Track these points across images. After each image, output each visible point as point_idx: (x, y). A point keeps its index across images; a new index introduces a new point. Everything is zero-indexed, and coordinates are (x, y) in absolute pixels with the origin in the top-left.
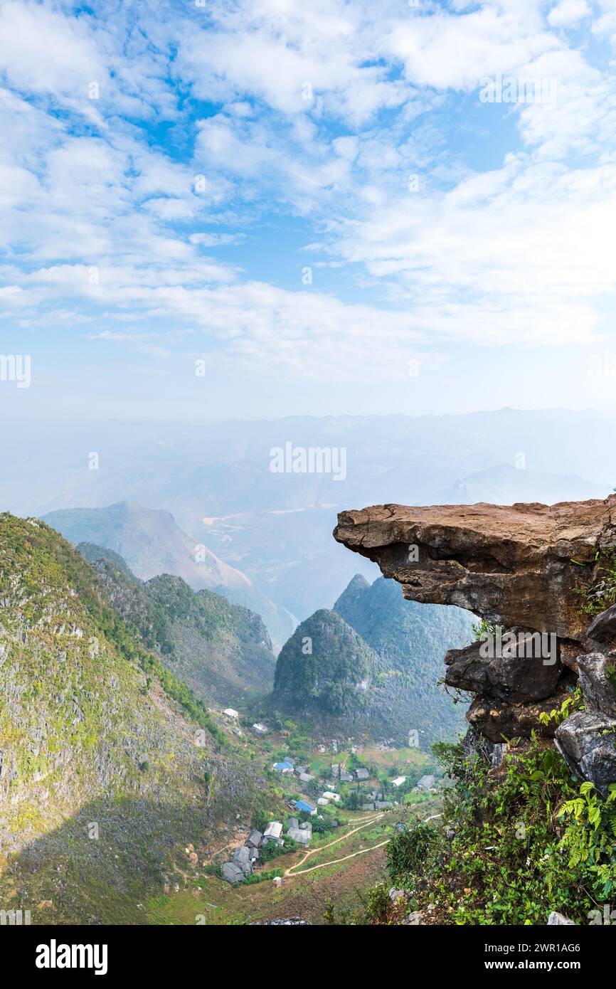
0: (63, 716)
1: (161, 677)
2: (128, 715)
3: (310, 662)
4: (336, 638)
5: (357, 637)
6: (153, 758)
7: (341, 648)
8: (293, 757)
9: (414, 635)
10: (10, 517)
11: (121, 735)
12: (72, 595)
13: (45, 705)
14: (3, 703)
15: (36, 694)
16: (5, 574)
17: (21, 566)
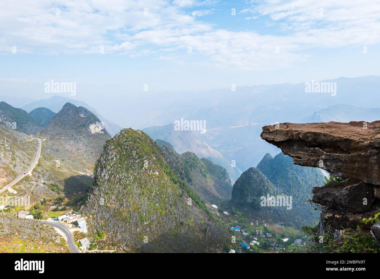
0: (153, 203)
1: (187, 191)
2: (175, 204)
3: (247, 188)
4: (258, 179)
5: (267, 179)
6: (185, 221)
7: (260, 183)
8: (240, 226)
9: (293, 180)
10: (131, 129)
11: (173, 211)
12: (154, 159)
13: (146, 198)
14: (132, 197)
15: (143, 194)
16: (131, 150)
17: (136, 148)
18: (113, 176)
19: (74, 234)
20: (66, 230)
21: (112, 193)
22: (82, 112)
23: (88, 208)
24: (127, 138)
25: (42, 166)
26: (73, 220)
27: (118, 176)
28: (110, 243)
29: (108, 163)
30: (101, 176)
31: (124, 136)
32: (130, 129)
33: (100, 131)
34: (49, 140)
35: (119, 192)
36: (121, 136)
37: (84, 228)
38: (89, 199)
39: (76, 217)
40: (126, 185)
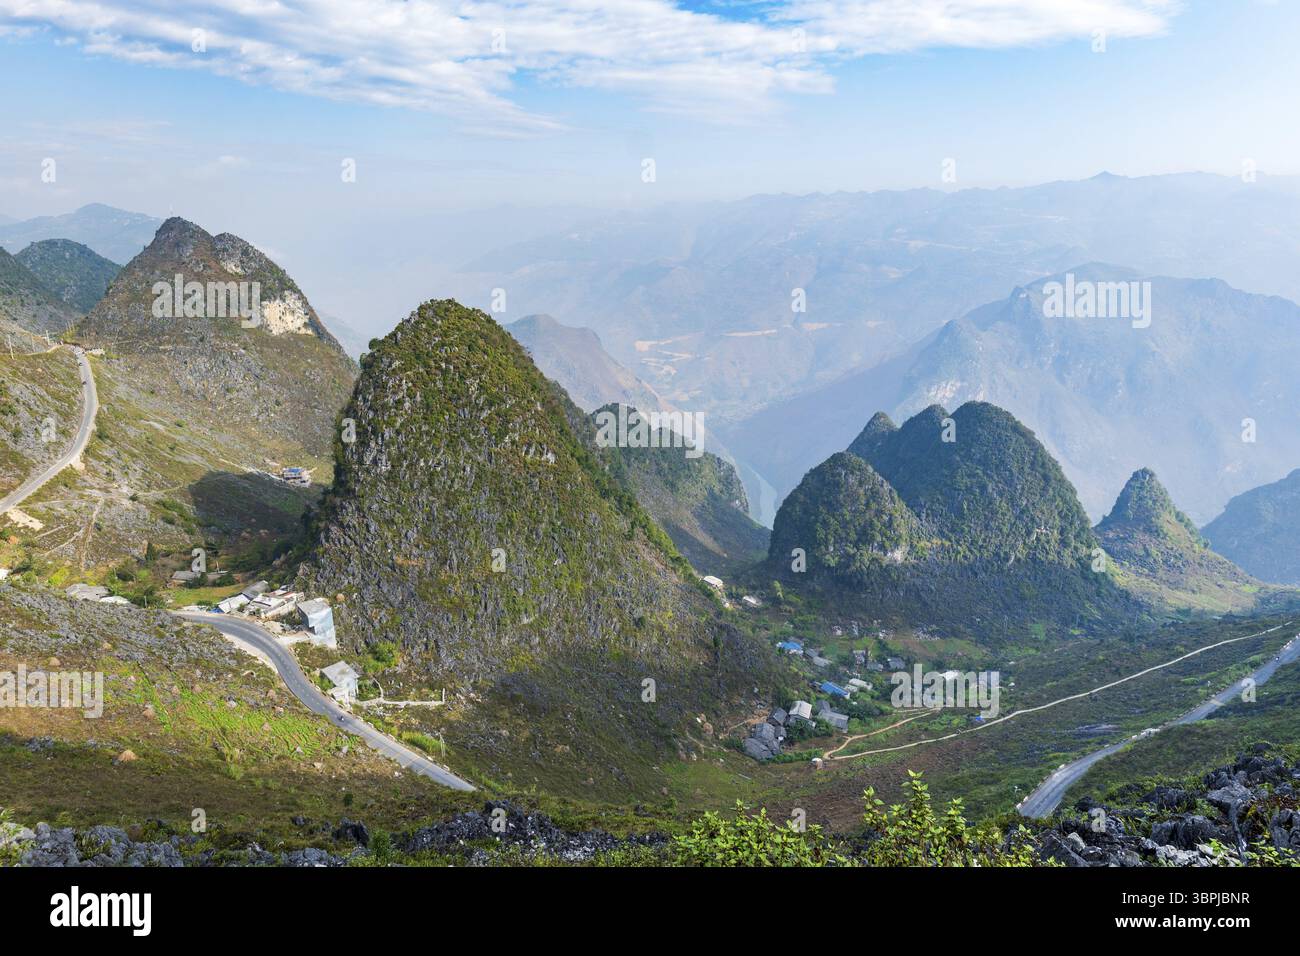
0: (543, 555)
1: (644, 524)
2: (616, 564)
3: (824, 520)
4: (861, 491)
5: (890, 491)
6: (649, 614)
7: (867, 505)
8: (801, 638)
9: (972, 494)
10: (457, 305)
11: (609, 584)
12: (539, 409)
13: (522, 540)
14: (477, 533)
15: (511, 525)
16: (461, 377)
17: (478, 368)
18: (405, 464)
19: (295, 650)
20: (265, 640)
21: (408, 519)
22: (231, 256)
23: (327, 571)
24: (445, 334)
25: (113, 440)
26: (280, 609)
27: (422, 464)
28: (420, 681)
29: (386, 418)
30: (361, 462)
31: (435, 326)
32: (449, 301)
33: (299, 329)
34: (114, 355)
35: (430, 517)
36: (424, 326)
37: (328, 633)
38: (327, 541)
39: (288, 600)
40: (454, 494)
